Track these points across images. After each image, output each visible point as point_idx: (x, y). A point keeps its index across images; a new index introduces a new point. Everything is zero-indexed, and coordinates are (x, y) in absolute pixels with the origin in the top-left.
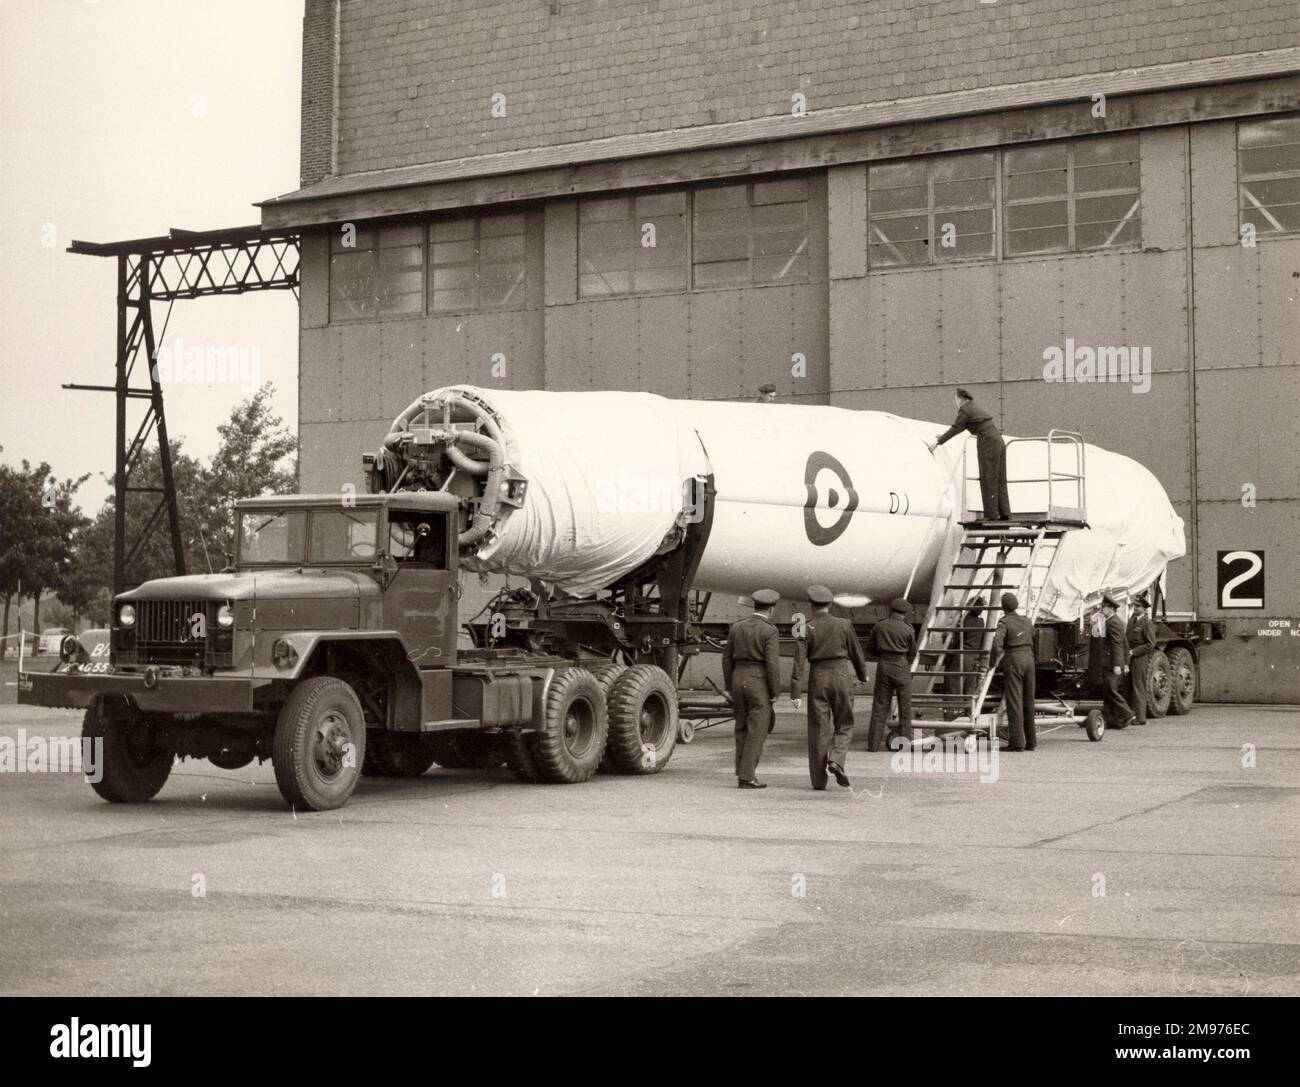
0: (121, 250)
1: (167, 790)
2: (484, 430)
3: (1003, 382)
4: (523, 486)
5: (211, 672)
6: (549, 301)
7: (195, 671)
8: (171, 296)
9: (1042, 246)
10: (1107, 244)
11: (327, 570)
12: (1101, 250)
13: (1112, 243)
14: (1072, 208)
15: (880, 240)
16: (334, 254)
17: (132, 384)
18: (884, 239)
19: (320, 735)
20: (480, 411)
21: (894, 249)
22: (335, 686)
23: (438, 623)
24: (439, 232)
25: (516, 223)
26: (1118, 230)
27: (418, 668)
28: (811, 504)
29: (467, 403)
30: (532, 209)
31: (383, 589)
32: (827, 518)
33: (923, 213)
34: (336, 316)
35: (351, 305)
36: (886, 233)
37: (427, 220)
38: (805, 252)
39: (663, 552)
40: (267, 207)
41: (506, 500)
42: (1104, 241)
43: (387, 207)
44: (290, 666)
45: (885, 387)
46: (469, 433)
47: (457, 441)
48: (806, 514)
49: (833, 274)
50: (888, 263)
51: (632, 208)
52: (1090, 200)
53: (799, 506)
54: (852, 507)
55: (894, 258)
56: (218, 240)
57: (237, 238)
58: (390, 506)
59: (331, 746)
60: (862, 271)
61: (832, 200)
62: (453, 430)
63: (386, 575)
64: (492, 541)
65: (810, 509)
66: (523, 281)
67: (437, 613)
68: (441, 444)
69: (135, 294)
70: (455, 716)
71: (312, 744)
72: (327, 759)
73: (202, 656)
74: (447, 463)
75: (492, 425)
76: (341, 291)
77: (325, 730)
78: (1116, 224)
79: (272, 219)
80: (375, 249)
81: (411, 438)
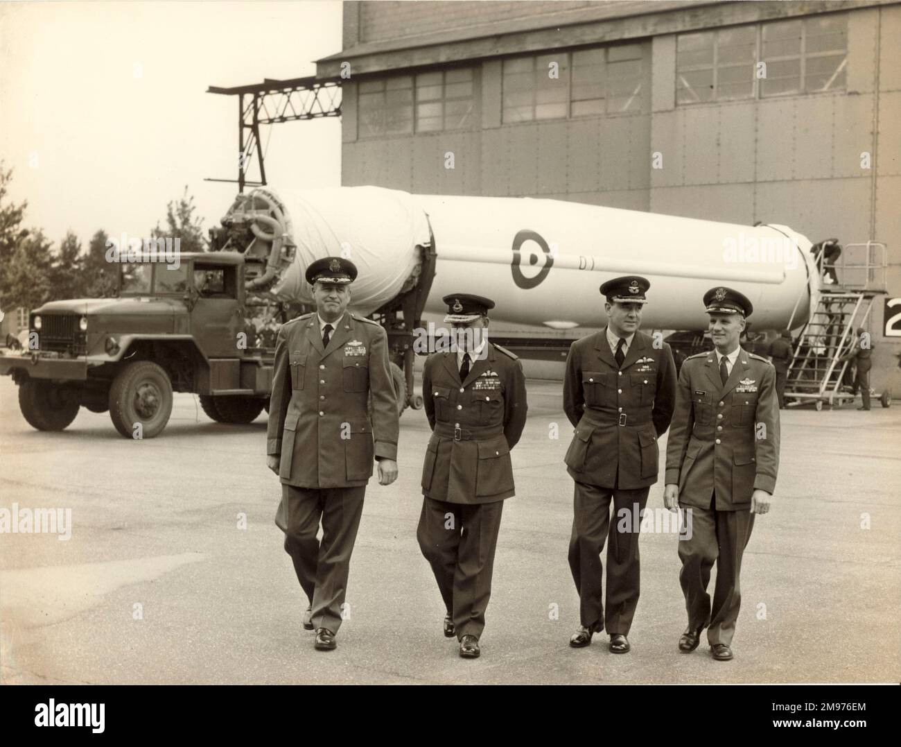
0: (240, 91)
1: (73, 425)
2: (273, 215)
3: (755, 182)
4: (293, 249)
5: (76, 356)
6: (485, 126)
7: (66, 355)
8: (271, 121)
9: (783, 90)
10: (825, 89)
11: (159, 298)
12: (821, 93)
13: (828, 88)
14: (803, 64)
15: (683, 85)
16: (363, 94)
17: (247, 178)
18: (686, 84)
19: (138, 395)
20: (271, 203)
21: (693, 92)
22: (148, 367)
23: (229, 331)
24: (423, 80)
25: (466, 74)
26: (833, 78)
27: (206, 358)
28: (516, 262)
29: (265, 197)
30: (475, 64)
31: (190, 310)
32: (529, 272)
33: (711, 67)
34: (362, 135)
35: (370, 127)
36: (687, 80)
37: (414, 72)
38: (639, 94)
39: (404, 292)
40: (321, 63)
41: (283, 257)
42: (822, 85)
43: (389, 64)
44: (115, 353)
45: (683, 185)
46: (263, 216)
47: (257, 222)
48: (513, 269)
49: (654, 109)
50: (688, 101)
51: (535, 64)
52: (815, 59)
53: (507, 263)
54: (549, 263)
55: (692, 98)
56: (294, 84)
57: (308, 83)
58: (195, 260)
59: (144, 401)
60: (671, 106)
61: (654, 59)
62: (254, 215)
63: (192, 302)
64: (278, 283)
65: (515, 267)
66: (471, 113)
67: (228, 326)
68: (247, 224)
69: (249, 120)
70: (241, 387)
71: (131, 400)
72: (142, 409)
73: (71, 347)
74: (251, 236)
75: (278, 212)
76: (365, 118)
77: (142, 391)
78: (831, 75)
79: (322, 71)
80: (384, 91)
81: (231, 219)
